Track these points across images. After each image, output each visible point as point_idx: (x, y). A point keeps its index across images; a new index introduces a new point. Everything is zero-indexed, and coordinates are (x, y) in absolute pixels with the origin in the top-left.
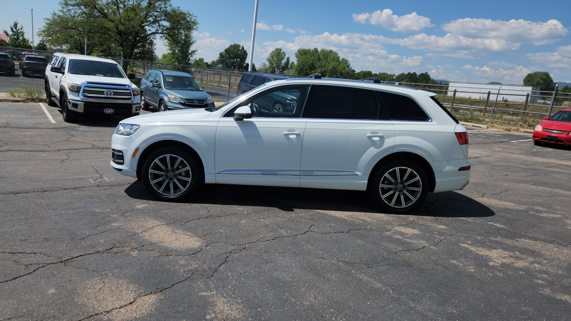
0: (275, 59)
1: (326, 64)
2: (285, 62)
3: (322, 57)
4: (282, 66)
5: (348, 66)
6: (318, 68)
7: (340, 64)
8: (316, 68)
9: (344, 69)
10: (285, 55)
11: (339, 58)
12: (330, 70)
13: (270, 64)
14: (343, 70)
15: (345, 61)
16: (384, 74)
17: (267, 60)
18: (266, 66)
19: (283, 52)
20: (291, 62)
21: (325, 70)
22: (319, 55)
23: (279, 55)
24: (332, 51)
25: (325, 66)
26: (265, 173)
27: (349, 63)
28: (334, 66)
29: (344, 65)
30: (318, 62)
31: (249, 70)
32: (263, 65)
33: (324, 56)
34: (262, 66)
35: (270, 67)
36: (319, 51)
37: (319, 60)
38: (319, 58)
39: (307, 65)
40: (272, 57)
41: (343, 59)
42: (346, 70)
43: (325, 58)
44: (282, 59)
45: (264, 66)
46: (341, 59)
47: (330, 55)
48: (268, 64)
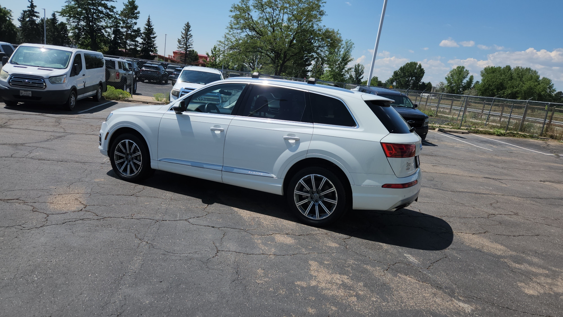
0: (456, 78)
1: (519, 84)
2: (467, 81)
3: (515, 75)
4: (463, 85)
5: (550, 87)
6: (509, 88)
7: (539, 84)
8: (505, 88)
9: (545, 91)
10: (468, 74)
11: (538, 77)
12: (524, 91)
13: (449, 83)
14: (542, 91)
15: (547, 82)
17: (446, 78)
18: (444, 86)
19: (466, 70)
20: (474, 81)
21: (518, 91)
22: (511, 74)
23: (460, 74)
24: (530, 69)
25: (518, 86)
26: (194, 165)
27: (551, 84)
28: (530, 87)
29: (544, 86)
30: (509, 82)
31: (367, 85)
32: (441, 84)
33: (518, 74)
34: (439, 85)
35: (448, 86)
36: (512, 68)
37: (511, 78)
38: (511, 77)
39: (494, 85)
40: (452, 76)
41: (544, 78)
42: (546, 92)
43: (519, 77)
44: (464, 78)
45: (442, 85)
46: (541, 78)
47: (527, 73)
48: (446, 83)
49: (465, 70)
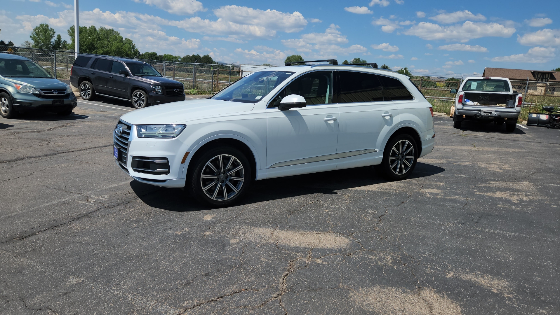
0: (42, 36)
1: (108, 44)
2: (56, 40)
3: (102, 36)
4: (52, 45)
5: (133, 47)
6: (99, 48)
7: (124, 44)
8: (97, 48)
9: (130, 50)
10: (54, 32)
11: (121, 38)
12: (114, 51)
13: (35, 42)
14: (128, 51)
15: (129, 42)
16: (169, 55)
17: (31, 37)
18: (30, 45)
19: (51, 29)
20: (63, 41)
21: (109, 51)
22: (98, 34)
23: (46, 32)
24: (112, 30)
25: (107, 46)
27: (133, 44)
28: (118, 47)
29: (129, 46)
30: (98, 42)
32: (26, 43)
33: (104, 35)
34: (25, 45)
35: (36, 45)
36: (97, 29)
37: (99, 39)
38: (99, 37)
39: (85, 45)
40: (37, 34)
41: (126, 39)
42: (131, 51)
43: (106, 38)
44: (52, 37)
45: (28, 45)
46: (124, 39)
47: (111, 34)
48: (32, 42)
49: (49, 28)
